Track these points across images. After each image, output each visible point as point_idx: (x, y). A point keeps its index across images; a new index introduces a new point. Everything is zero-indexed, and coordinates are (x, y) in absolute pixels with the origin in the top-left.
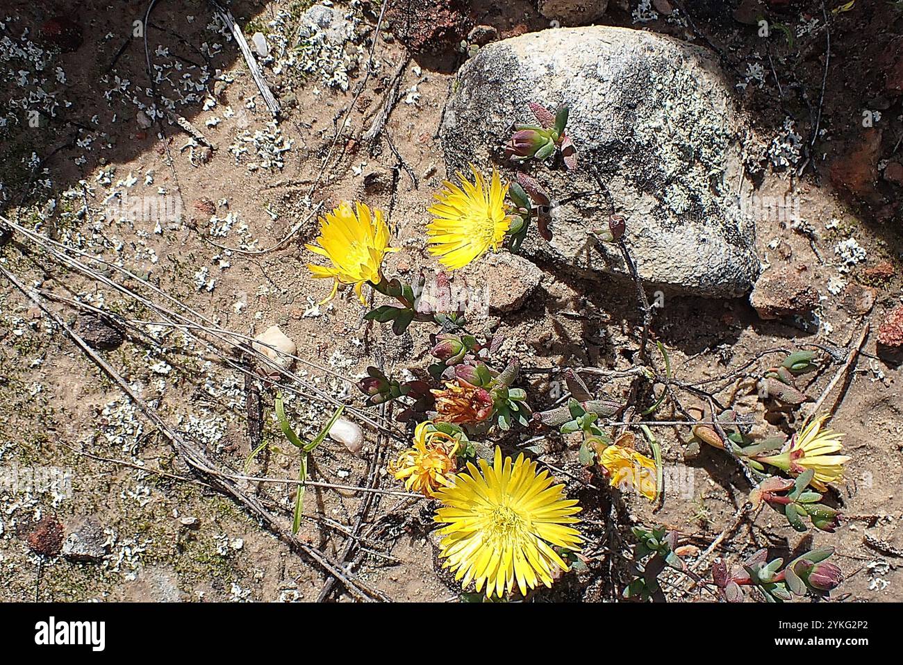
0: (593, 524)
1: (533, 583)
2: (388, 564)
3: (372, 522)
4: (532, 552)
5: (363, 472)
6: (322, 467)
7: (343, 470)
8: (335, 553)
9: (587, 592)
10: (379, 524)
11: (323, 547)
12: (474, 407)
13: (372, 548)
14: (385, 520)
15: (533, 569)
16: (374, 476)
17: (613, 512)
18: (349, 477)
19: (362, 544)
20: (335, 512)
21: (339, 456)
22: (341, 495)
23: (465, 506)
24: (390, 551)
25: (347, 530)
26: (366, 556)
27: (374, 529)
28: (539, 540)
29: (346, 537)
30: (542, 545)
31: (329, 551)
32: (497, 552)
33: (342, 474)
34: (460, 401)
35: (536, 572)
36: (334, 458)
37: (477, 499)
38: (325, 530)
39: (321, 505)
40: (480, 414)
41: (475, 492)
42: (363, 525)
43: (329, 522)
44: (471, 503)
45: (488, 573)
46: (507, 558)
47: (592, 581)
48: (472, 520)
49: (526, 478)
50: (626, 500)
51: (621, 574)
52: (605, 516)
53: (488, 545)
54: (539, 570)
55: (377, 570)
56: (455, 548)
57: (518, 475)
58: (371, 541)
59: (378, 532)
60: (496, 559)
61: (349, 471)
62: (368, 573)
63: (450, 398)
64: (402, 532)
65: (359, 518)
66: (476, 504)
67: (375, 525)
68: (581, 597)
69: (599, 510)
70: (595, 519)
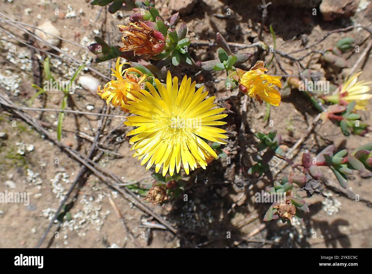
0: (230, 134)
1: (194, 166)
2: (116, 157)
3: (107, 134)
4: (193, 146)
5: (101, 106)
6: (78, 104)
7: (90, 105)
8: (86, 153)
9: (227, 171)
10: (111, 135)
11: (79, 149)
12: (151, 40)
13: (106, 149)
14: (114, 133)
15: (194, 157)
16: (106, 108)
17: (242, 127)
18: (93, 109)
19: (101, 147)
20: (86, 129)
21: (87, 98)
22: (89, 119)
23: (147, 115)
24: (117, 150)
25: (92, 139)
26: (104, 153)
27: (108, 138)
28: (198, 138)
29: (92, 143)
30: (200, 141)
31: (83, 151)
32: (170, 146)
33: (90, 108)
34: (139, 34)
35: (196, 160)
36: (85, 99)
37: (156, 110)
38: (80, 139)
39: (78, 125)
40: (156, 46)
41: (154, 105)
42: (101, 136)
43: (82, 135)
44: (152, 113)
45: (164, 160)
46: (176, 149)
47: (229, 166)
48: (153, 125)
49: (188, 94)
50: (249, 121)
51: (246, 161)
52: (237, 129)
53: (164, 142)
54: (198, 158)
55: (110, 161)
56: (141, 144)
57: (183, 92)
58: (106, 145)
59: (110, 140)
60: (169, 151)
61: (94, 106)
62: (106, 163)
63: (132, 32)
64: (124, 139)
65: (98, 132)
66: (155, 114)
67: (108, 136)
68: (223, 174)
69: (234, 125)
70: (232, 131)
